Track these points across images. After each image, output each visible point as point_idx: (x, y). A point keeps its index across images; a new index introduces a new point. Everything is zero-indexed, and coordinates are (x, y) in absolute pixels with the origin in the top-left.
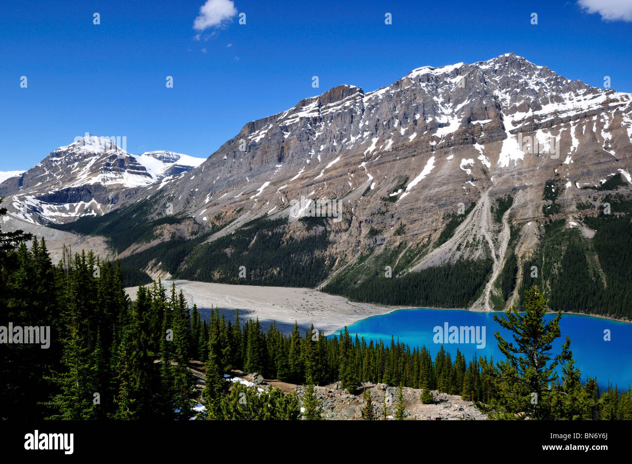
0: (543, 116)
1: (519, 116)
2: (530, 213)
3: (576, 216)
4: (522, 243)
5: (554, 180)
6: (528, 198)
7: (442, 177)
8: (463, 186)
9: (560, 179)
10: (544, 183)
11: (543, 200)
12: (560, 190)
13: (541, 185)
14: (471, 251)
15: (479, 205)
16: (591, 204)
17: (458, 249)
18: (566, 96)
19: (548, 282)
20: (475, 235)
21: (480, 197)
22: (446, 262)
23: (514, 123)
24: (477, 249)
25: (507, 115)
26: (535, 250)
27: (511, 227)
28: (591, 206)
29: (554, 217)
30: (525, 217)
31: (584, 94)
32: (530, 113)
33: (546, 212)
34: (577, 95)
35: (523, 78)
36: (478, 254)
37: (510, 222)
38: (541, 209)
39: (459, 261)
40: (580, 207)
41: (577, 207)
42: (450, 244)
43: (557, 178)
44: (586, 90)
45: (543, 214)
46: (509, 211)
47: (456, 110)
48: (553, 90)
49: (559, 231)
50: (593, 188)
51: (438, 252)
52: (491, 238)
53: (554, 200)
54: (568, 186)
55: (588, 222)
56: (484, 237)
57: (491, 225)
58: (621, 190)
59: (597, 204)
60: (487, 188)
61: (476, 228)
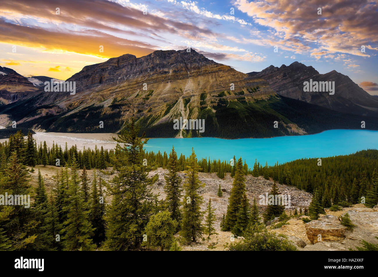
0: (200, 71)
1: (193, 71)
2: (196, 104)
3: (210, 105)
4: (193, 115)
6: (195, 99)
7: (166, 91)
10: (201, 94)
11: (200, 100)
12: (205, 97)
13: (199, 95)
14: (176, 118)
15: (179, 101)
17: (171, 117)
18: (208, 65)
20: (177, 112)
21: (179, 99)
22: (167, 121)
23: (191, 73)
24: (178, 117)
26: (197, 117)
27: (190, 109)
28: (215, 102)
29: (204, 106)
30: (194, 106)
31: (214, 65)
32: (196, 70)
33: (201, 104)
34: (212, 65)
37: (189, 107)
38: (199, 103)
39: (171, 121)
40: (212, 102)
41: (211, 103)
42: (168, 115)
43: (205, 93)
46: (189, 103)
47: (171, 67)
49: (205, 110)
50: (216, 96)
51: (164, 118)
52: (183, 113)
53: (203, 100)
54: (208, 95)
55: (214, 107)
56: (180, 112)
57: (183, 108)
58: (224, 97)
59: (217, 101)
60: (182, 95)
61: (177, 109)
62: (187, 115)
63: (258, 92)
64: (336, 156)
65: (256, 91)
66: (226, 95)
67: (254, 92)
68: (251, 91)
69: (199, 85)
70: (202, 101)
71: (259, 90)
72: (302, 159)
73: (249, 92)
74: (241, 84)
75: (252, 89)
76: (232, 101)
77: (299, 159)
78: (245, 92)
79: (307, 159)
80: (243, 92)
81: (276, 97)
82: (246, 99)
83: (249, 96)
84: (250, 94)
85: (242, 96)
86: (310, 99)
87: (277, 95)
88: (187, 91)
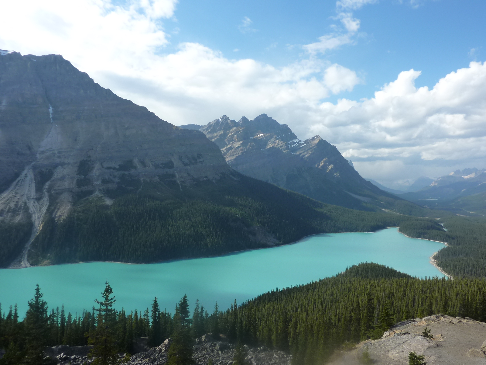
2: (66, 184)
3: (101, 188)
4: (59, 209)
5: (86, 160)
6: (65, 173)
9: (91, 160)
10: (79, 162)
11: (77, 175)
12: (90, 169)
13: (76, 163)
14: (13, 216)
15: (22, 176)
16: (112, 180)
18: (99, 98)
20: (17, 202)
21: (24, 169)
24: (18, 214)
26: (69, 215)
27: (51, 196)
28: (112, 182)
29: (85, 188)
30: (62, 188)
31: (112, 100)
33: (80, 183)
34: (107, 100)
36: (19, 218)
37: (49, 190)
38: (75, 182)
41: (102, 182)
43: (89, 159)
45: (77, 186)
46: (48, 184)
48: (90, 92)
49: (88, 199)
50: (114, 168)
52: (32, 204)
53: (85, 176)
54: (97, 166)
55: (109, 193)
56: (25, 203)
57: (33, 193)
58: (133, 171)
59: (116, 180)
60: (31, 162)
61: (18, 196)
62: (44, 210)
63: (200, 164)
64: (320, 280)
65: (196, 162)
66: (135, 168)
67: (193, 164)
68: (187, 161)
69: (76, 140)
70: (83, 177)
71: (201, 160)
72: (272, 292)
73: (183, 163)
75: (188, 158)
76: (148, 180)
77: (267, 292)
78: (175, 164)
79: (279, 289)
80: (171, 162)
81: (231, 176)
82: (177, 176)
83: (182, 172)
84: (184, 167)
85: (170, 171)
87: (233, 171)
88: (46, 152)
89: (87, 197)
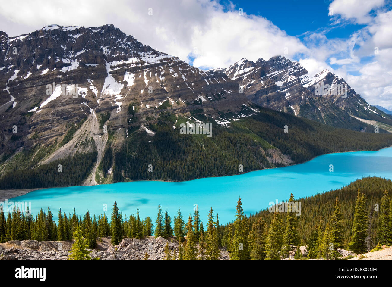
0: (129, 65)
1: (115, 63)
2: (119, 122)
3: (146, 124)
4: (115, 141)
5: (134, 103)
6: (119, 114)
7: (65, 100)
8: (79, 105)
9: (137, 102)
10: (129, 104)
11: (128, 114)
12: (138, 109)
13: (126, 106)
14: (84, 148)
15: (89, 118)
16: (154, 117)
17: (76, 147)
18: (142, 54)
19: (129, 164)
20: (86, 137)
21: (90, 113)
22: (68, 155)
23: (112, 67)
24: (88, 146)
25: (108, 62)
26: (122, 145)
27: (109, 132)
29: (134, 125)
30: (117, 125)
31: (152, 54)
32: (122, 62)
33: (130, 121)
34: (148, 54)
35: (118, 41)
36: (89, 149)
37: (108, 128)
38: (126, 120)
39: (76, 154)
40: (148, 119)
41: (146, 119)
42: (70, 144)
44: (152, 52)
45: (128, 123)
46: (107, 122)
47: (76, 56)
48: (135, 50)
49: (136, 133)
50: (155, 108)
51: (62, 149)
52: (97, 138)
53: (133, 115)
54: (142, 107)
55: (151, 127)
56: (92, 138)
57: (97, 131)
58: (169, 109)
59: (157, 117)
60: (96, 107)
61: (87, 133)
62: (105, 142)
63: (224, 100)
65: (220, 98)
66: (171, 106)
67: (217, 100)
68: (212, 98)
71: (224, 96)
73: (209, 100)
74: (197, 87)
75: (213, 95)
76: (182, 115)
78: (203, 101)
80: (200, 100)
81: (250, 108)
82: (205, 111)
83: (209, 107)
84: (211, 103)
85: (198, 107)
86: (299, 111)
87: (252, 104)
88: (105, 99)
89: (136, 131)
